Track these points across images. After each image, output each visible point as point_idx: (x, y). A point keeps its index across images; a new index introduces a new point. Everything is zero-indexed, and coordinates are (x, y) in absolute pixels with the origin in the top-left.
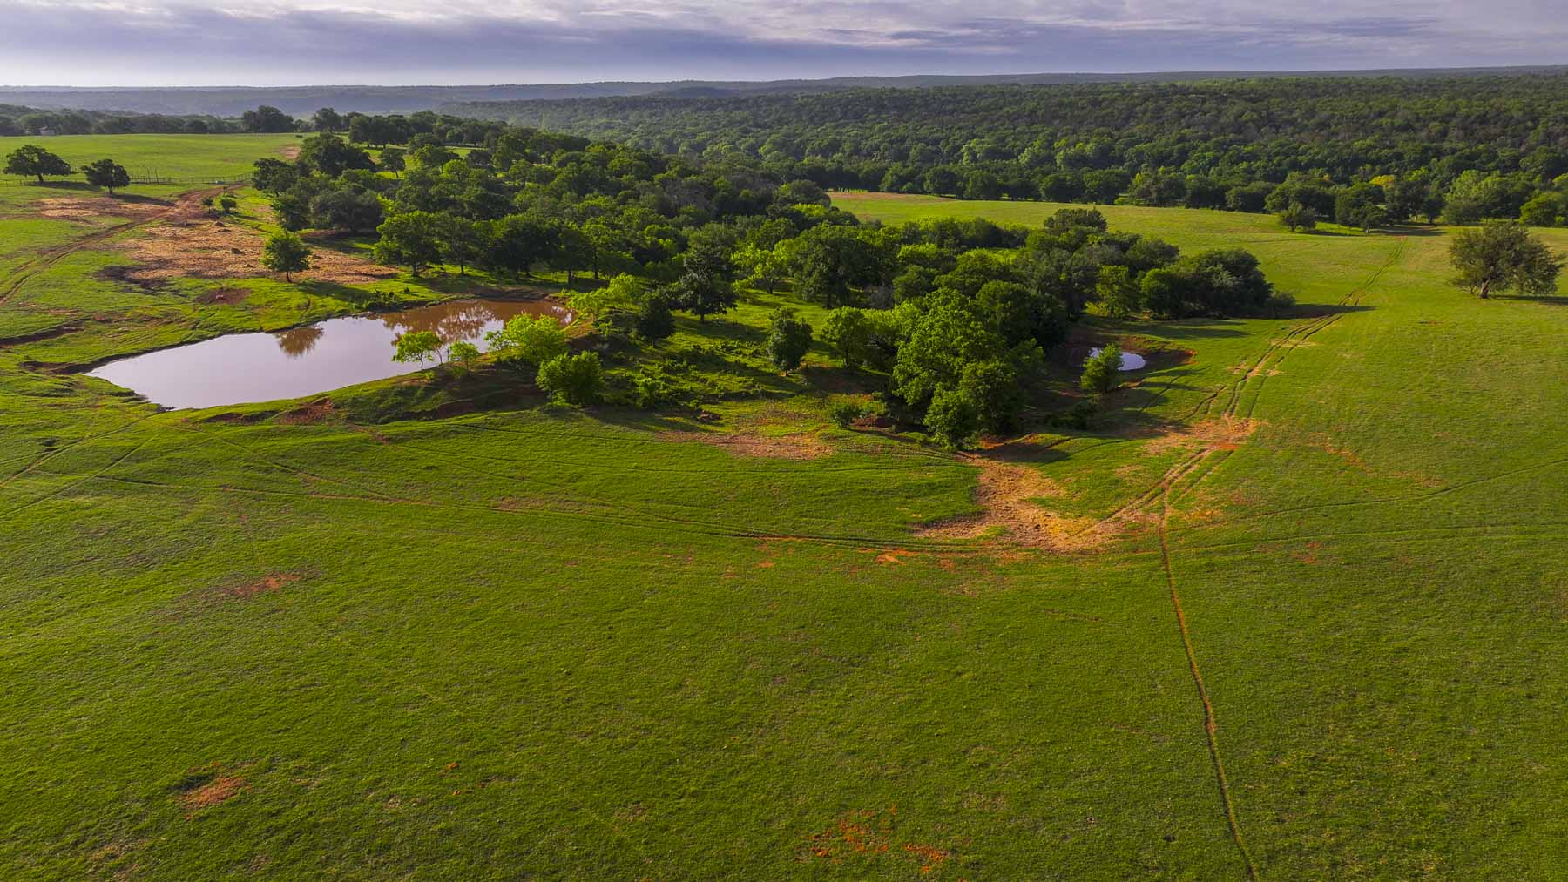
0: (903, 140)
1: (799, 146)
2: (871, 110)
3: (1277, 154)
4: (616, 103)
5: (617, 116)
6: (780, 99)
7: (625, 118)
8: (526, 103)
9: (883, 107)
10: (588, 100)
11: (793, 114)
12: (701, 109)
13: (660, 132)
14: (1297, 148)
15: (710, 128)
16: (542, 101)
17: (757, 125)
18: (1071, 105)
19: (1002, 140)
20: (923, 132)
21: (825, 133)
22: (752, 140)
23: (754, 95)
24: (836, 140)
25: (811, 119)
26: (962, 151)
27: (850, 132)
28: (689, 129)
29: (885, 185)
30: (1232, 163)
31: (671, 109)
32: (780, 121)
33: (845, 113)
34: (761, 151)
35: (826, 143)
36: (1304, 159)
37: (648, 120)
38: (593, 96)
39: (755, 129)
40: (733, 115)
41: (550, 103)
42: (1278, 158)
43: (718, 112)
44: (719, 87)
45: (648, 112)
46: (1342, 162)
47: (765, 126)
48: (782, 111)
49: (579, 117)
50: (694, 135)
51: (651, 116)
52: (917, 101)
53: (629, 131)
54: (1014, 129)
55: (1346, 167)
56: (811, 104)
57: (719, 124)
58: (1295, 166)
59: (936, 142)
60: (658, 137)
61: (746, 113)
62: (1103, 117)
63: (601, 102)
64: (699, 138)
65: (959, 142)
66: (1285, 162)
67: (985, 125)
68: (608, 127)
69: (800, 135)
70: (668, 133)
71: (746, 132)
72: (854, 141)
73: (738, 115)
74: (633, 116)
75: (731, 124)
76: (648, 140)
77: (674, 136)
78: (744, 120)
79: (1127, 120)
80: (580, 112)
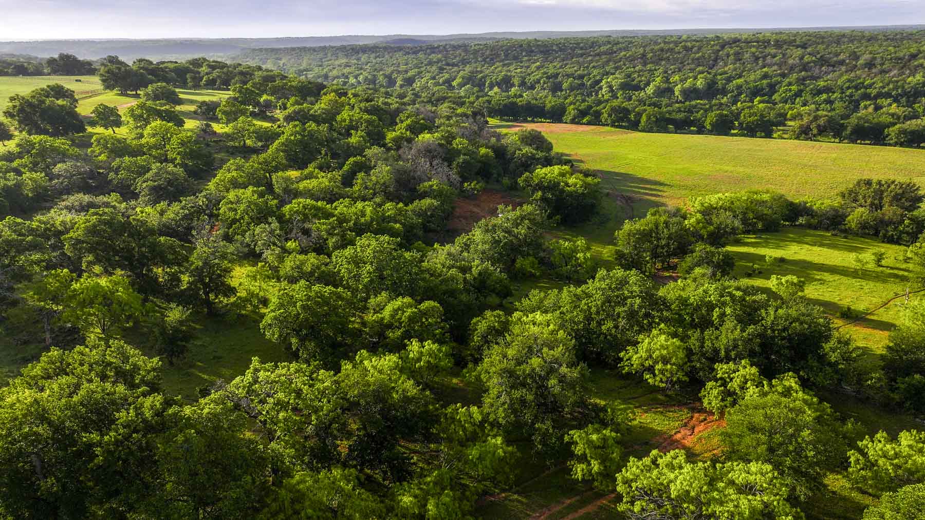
0: (556, 76)
1: (481, 80)
2: (524, 54)
3: (848, 88)
4: (353, 49)
5: (354, 57)
6: (460, 46)
7: (358, 59)
8: (293, 49)
9: (532, 51)
10: (335, 47)
11: (472, 56)
12: (409, 53)
13: (381, 70)
14: (863, 83)
15: (416, 66)
16: (305, 48)
17: (448, 64)
18: (671, 50)
19: (629, 76)
20: (568, 70)
21: (497, 71)
22: (447, 76)
23: (443, 43)
24: (506, 75)
25: (484, 60)
26: (602, 84)
27: (515, 71)
28: (402, 68)
29: (568, 117)
30: (814, 95)
31: (389, 53)
32: (464, 62)
33: (506, 56)
34: (454, 83)
35: (500, 77)
36: (874, 92)
37: (374, 61)
38: (338, 44)
39: (448, 68)
40: (430, 57)
41: (310, 49)
42: (850, 91)
43: (421, 55)
44: (418, 39)
45: (373, 55)
46: (905, 94)
47: (453, 65)
48: (463, 54)
49: (328, 59)
50: (406, 72)
51: (376, 58)
52: (554, 48)
53: (361, 69)
54: (634, 67)
55: (908, 97)
56: (482, 50)
57: (422, 63)
58: (866, 97)
59: (581, 77)
60: (381, 73)
61: (440, 56)
62: (698, 59)
63: (343, 49)
64: (410, 74)
65: (598, 78)
66: (856, 94)
67: (612, 65)
68: (347, 65)
69: (481, 72)
70: (388, 70)
71: (441, 69)
72: (521, 77)
73: (434, 57)
74: (364, 58)
75: (431, 63)
76: (374, 76)
77: (392, 73)
78: (439, 61)
79: (716, 60)
80: (329, 55)
